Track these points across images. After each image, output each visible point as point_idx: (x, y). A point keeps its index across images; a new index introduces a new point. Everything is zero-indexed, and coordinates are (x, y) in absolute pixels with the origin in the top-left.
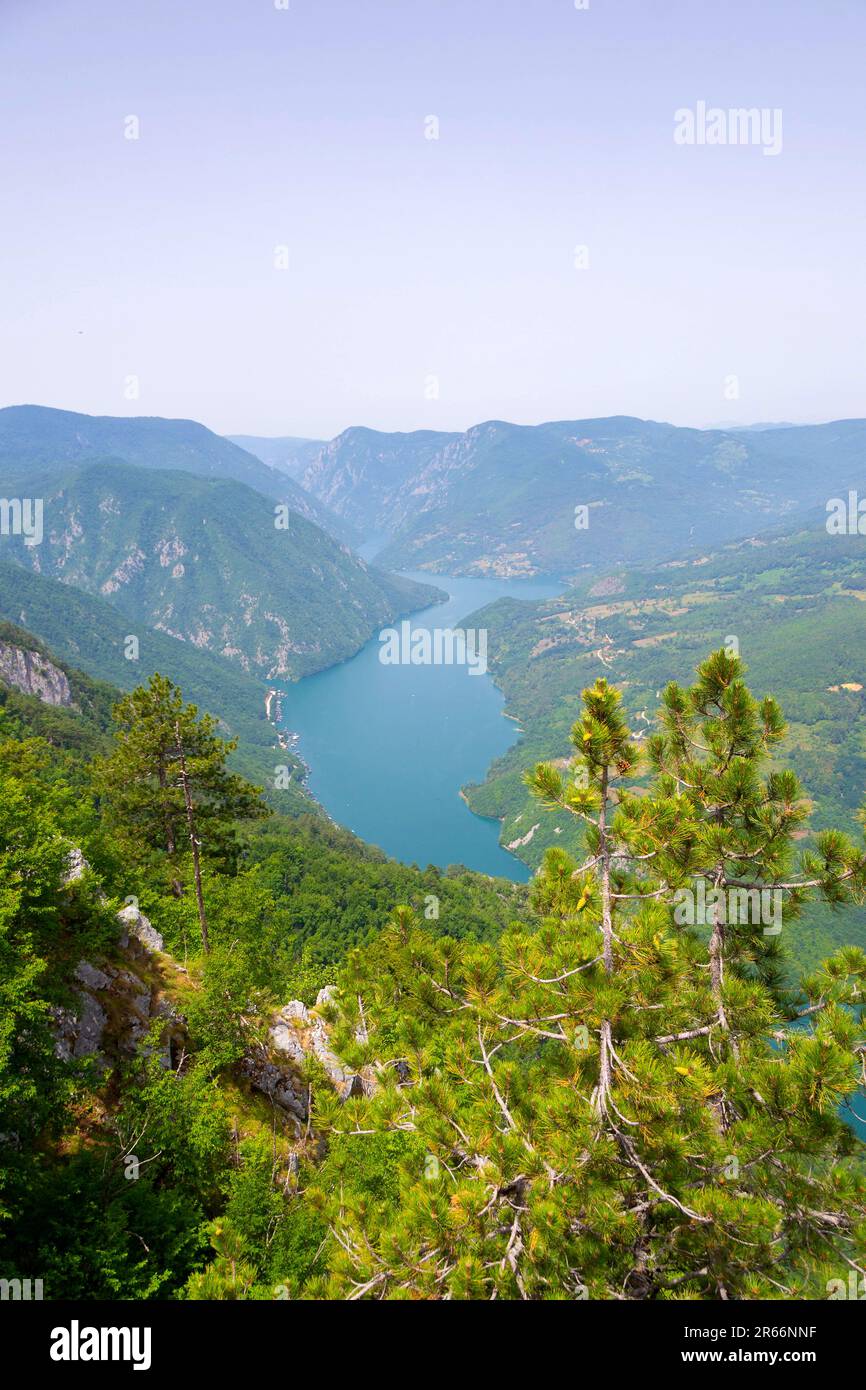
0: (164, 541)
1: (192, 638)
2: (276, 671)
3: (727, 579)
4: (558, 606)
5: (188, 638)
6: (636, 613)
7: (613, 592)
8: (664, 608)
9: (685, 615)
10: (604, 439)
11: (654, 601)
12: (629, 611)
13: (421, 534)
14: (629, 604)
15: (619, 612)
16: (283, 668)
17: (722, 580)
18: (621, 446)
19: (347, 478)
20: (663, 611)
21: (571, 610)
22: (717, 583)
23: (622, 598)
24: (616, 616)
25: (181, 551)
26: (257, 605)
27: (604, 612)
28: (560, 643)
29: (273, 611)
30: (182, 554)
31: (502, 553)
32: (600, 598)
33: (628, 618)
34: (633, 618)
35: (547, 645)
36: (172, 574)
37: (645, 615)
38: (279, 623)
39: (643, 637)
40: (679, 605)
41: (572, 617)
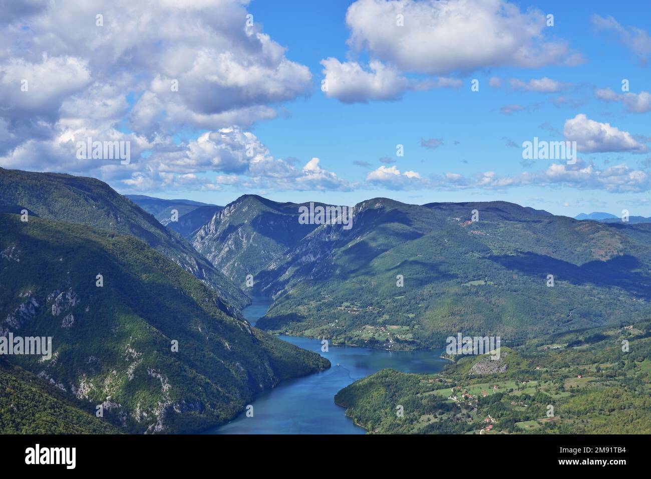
0: (58, 291)
1: (73, 389)
2: (153, 428)
3: (608, 365)
4: (441, 381)
5: (69, 388)
6: (518, 393)
7: (495, 371)
8: (547, 391)
9: (567, 398)
10: (486, 222)
11: (535, 383)
12: (512, 390)
13: (306, 301)
14: (511, 385)
15: (502, 391)
16: (160, 426)
17: (602, 366)
18: (502, 230)
19: (238, 243)
20: (545, 393)
21: (452, 386)
22: (599, 369)
23: (505, 378)
24: (500, 396)
25: (73, 302)
26: (141, 361)
27: (487, 391)
28: (441, 419)
29: (157, 367)
30: (73, 305)
31: (385, 323)
32: (481, 376)
33: (512, 398)
34: (517, 398)
35: (429, 420)
36: (61, 324)
37: (527, 397)
38: (161, 380)
39: (527, 419)
40: (562, 388)
41: (454, 394)
